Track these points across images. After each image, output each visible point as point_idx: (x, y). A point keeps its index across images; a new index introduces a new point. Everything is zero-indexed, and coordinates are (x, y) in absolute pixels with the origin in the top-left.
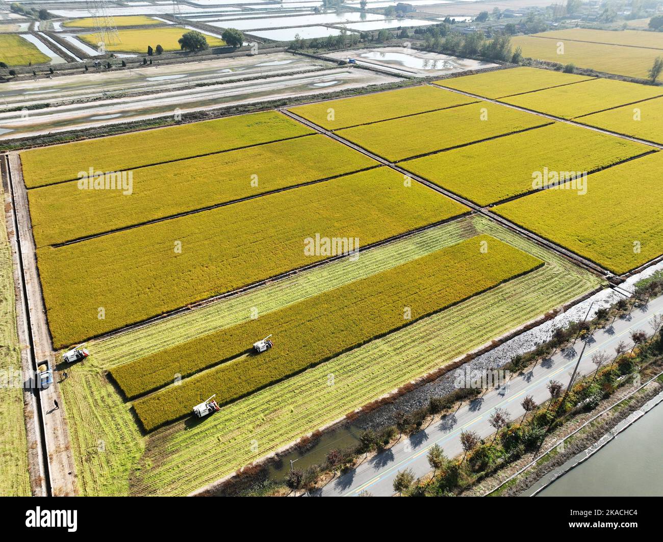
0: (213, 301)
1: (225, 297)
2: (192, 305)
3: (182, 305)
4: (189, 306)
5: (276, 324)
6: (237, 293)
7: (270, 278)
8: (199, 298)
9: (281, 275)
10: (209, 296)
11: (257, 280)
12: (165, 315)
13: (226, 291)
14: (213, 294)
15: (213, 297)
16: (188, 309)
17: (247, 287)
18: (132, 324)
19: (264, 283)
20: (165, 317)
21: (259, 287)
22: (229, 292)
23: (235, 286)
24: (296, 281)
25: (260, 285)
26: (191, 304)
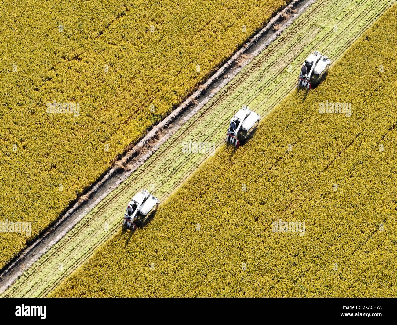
0: (156, 137)
1: (174, 120)
2: (124, 159)
3: (106, 167)
4: (119, 164)
5: (330, 153)
6: (191, 104)
7: (239, 49)
8: (127, 142)
9: (257, 33)
10: (143, 128)
11: (218, 62)
12: (84, 197)
13: (168, 107)
14: (149, 123)
15: (150, 129)
16: (120, 171)
17: (206, 85)
18: (37, 238)
19: (234, 64)
20: (86, 203)
21: (229, 76)
22: (175, 107)
23: (182, 91)
24: (299, 40)
25: (227, 70)
26: (120, 157)
